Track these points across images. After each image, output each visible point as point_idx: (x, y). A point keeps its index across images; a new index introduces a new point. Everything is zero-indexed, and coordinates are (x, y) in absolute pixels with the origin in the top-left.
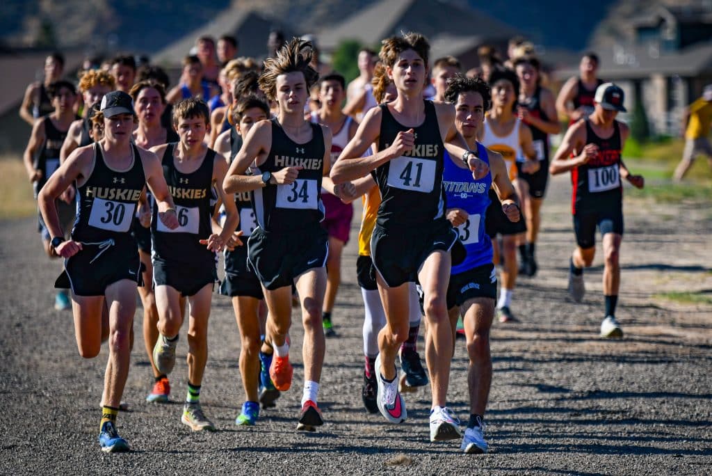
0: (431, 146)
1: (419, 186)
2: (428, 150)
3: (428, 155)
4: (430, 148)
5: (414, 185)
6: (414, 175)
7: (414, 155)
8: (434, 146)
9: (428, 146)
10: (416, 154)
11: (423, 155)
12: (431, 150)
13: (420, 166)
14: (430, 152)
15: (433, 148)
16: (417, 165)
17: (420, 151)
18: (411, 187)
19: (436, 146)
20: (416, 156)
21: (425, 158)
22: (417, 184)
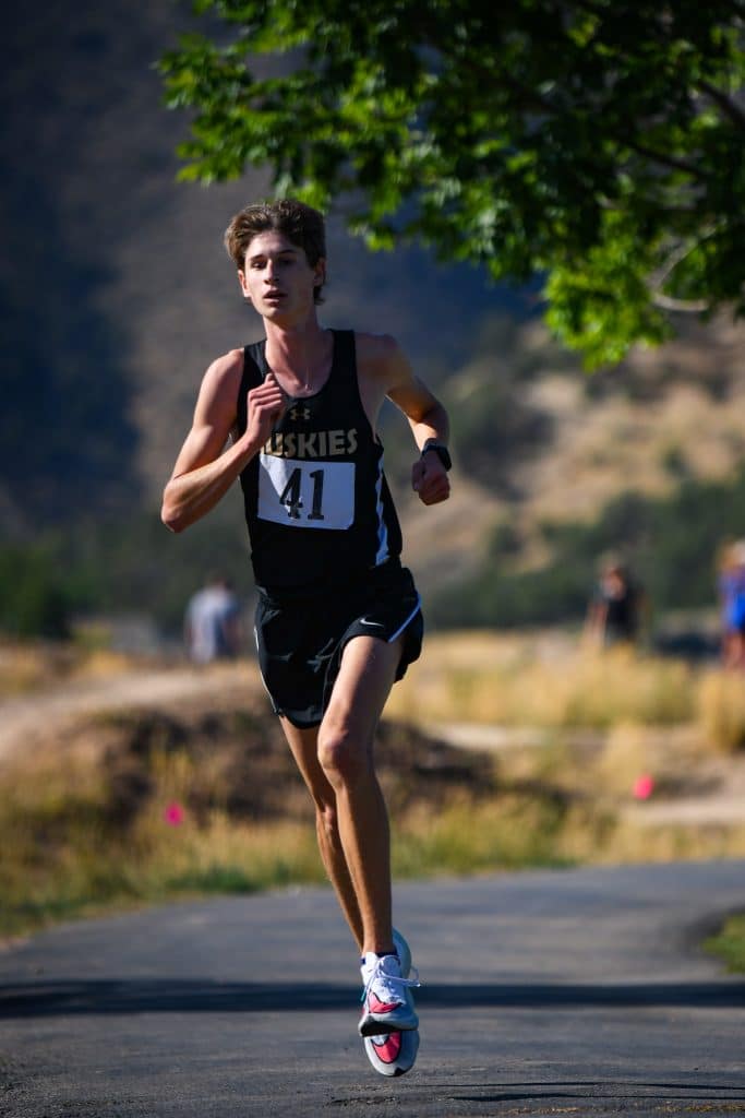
0: (341, 433)
1: (322, 518)
2: (334, 442)
3: (334, 451)
4: (338, 437)
5: (310, 517)
6: (306, 496)
7: (302, 454)
8: (346, 432)
9: (333, 434)
10: (306, 451)
11: (323, 453)
12: (341, 442)
13: (318, 477)
14: (338, 447)
15: (345, 437)
16: (312, 475)
17: (316, 445)
18: (304, 522)
19: (353, 432)
20: (308, 458)
21: (329, 458)
22: (317, 514)
